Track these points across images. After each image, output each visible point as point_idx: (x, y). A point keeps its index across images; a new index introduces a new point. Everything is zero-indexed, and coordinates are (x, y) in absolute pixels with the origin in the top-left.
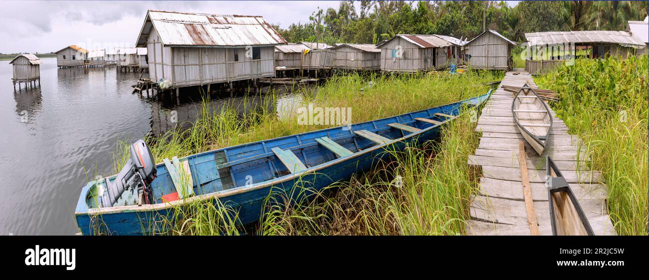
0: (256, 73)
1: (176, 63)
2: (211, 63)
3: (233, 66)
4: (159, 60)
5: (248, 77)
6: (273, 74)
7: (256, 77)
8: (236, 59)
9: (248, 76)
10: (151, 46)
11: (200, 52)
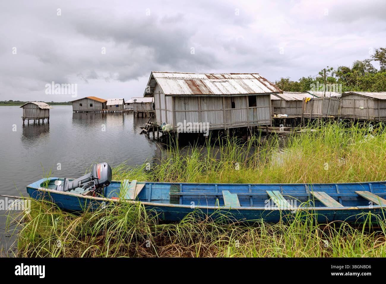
0: (252, 120)
1: (177, 109)
2: (210, 109)
3: (230, 112)
4: (163, 107)
5: (244, 125)
6: (269, 122)
7: (252, 125)
8: (233, 106)
9: (245, 123)
10: (157, 96)
11: (199, 101)
